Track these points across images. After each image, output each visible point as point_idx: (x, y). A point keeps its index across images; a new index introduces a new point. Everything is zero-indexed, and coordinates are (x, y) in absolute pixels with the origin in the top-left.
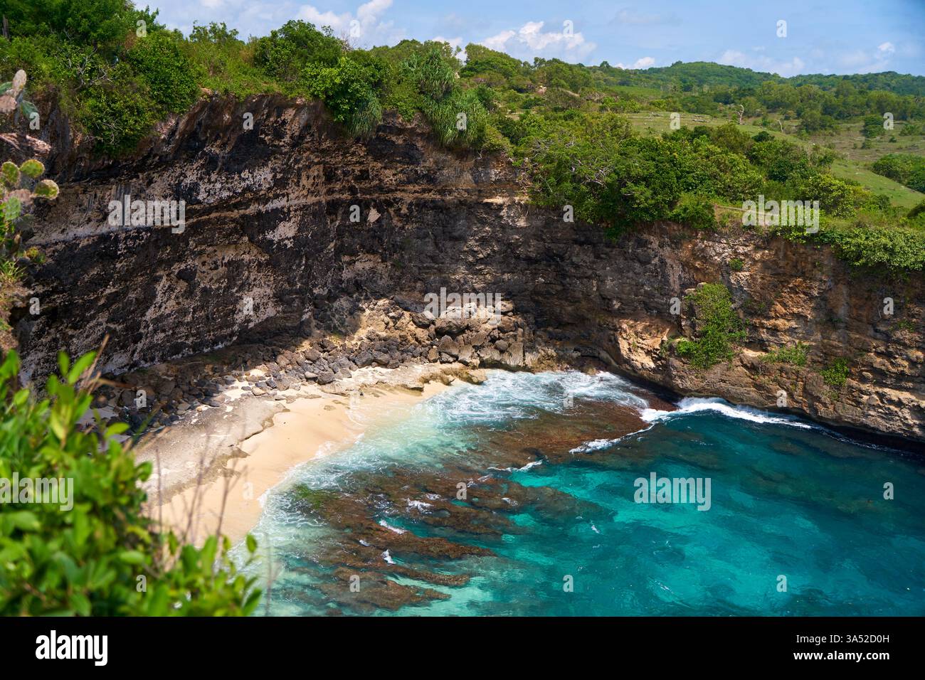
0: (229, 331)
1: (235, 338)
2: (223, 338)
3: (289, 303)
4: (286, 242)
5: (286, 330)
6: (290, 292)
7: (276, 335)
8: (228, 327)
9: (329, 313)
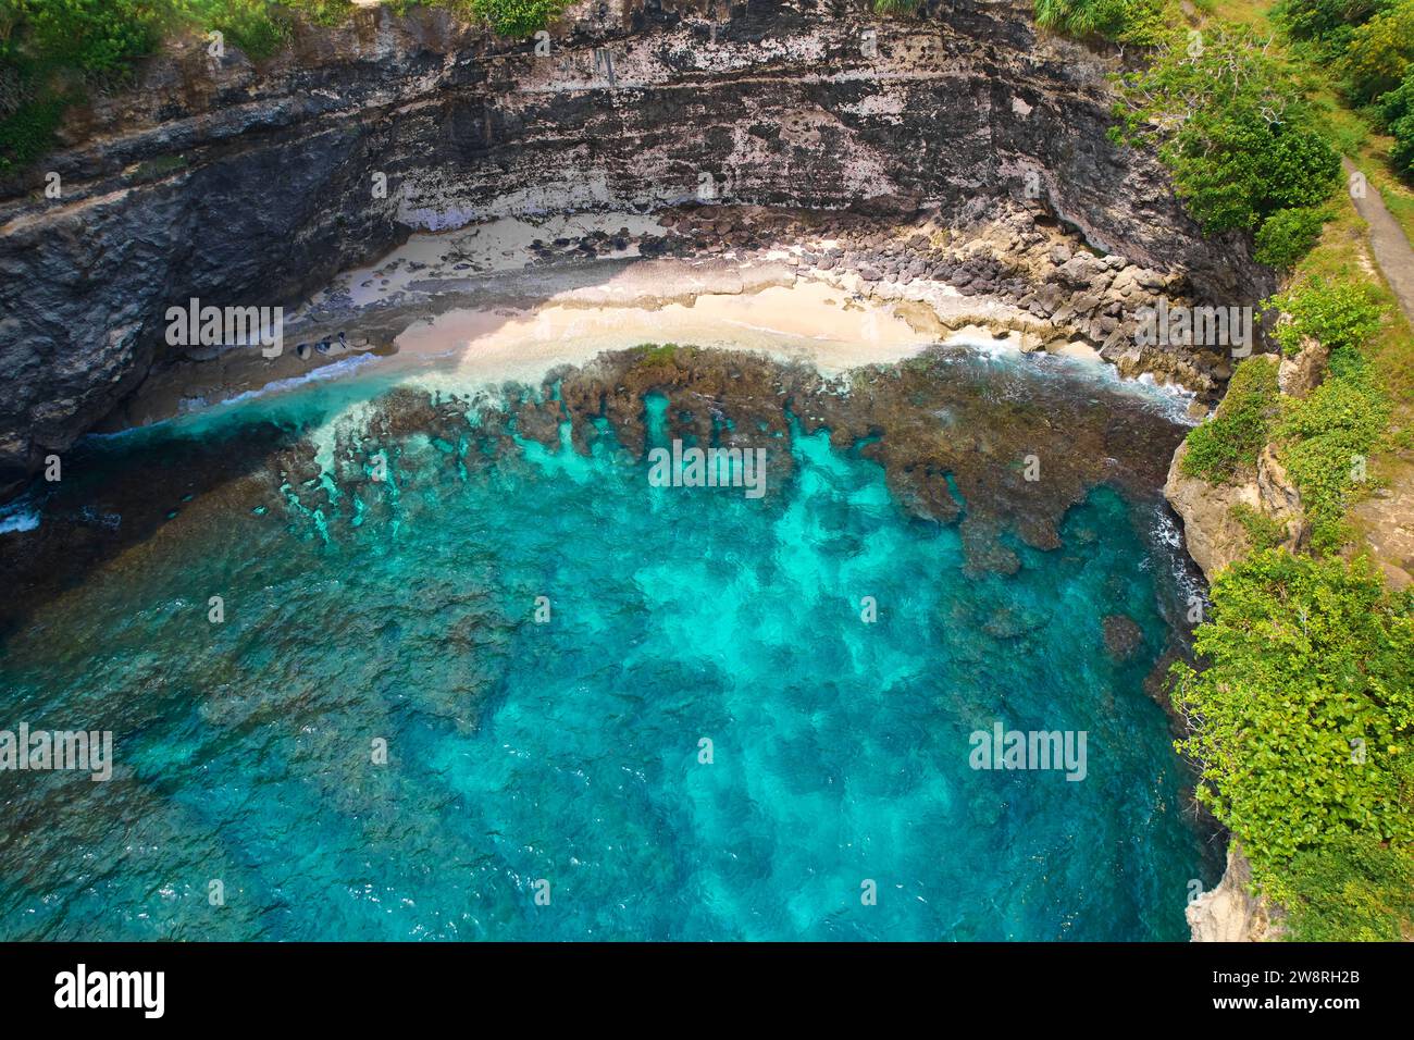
0: (840, 195)
1: (848, 205)
2: (835, 201)
3: (909, 186)
4: (889, 118)
5: (895, 212)
6: (910, 174)
7: (888, 215)
8: (837, 191)
9: (956, 210)
